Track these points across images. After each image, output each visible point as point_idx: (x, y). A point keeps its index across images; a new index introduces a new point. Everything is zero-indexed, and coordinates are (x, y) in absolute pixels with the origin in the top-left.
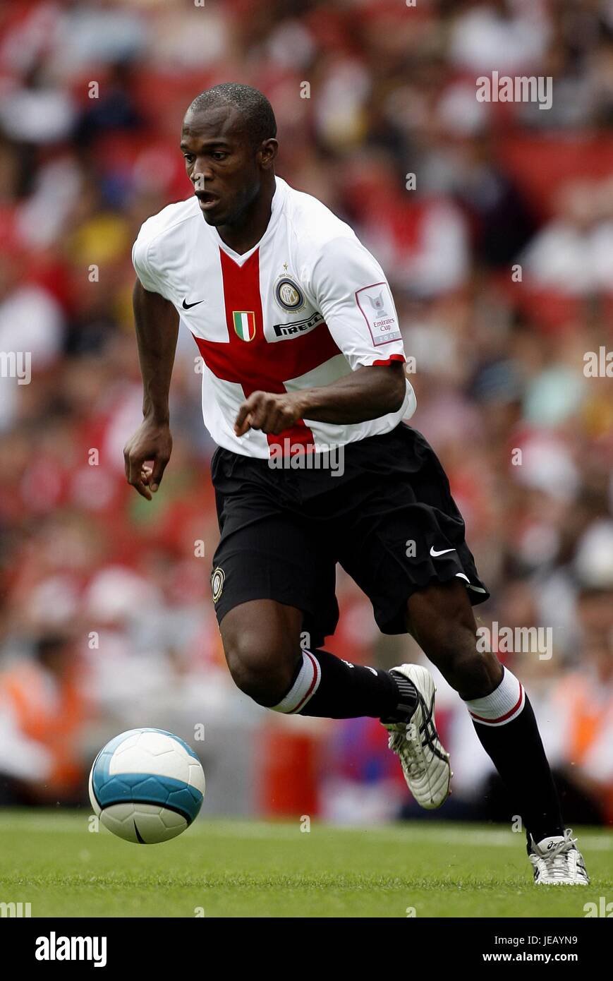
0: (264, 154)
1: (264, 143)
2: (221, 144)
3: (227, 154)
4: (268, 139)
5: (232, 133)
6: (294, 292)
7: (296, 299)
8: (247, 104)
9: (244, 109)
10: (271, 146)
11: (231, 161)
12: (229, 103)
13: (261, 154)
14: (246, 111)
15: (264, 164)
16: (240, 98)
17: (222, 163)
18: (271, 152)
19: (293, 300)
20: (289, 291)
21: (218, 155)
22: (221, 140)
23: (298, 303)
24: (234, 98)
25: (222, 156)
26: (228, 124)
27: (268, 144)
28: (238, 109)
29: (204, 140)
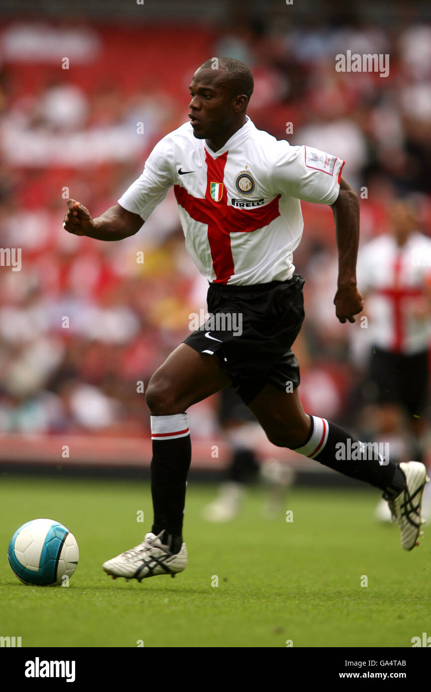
0: (237, 104)
1: (239, 96)
2: (209, 90)
3: (212, 96)
4: (241, 94)
5: (219, 85)
6: (249, 183)
7: (250, 187)
8: (234, 71)
9: (231, 73)
10: (243, 100)
11: (213, 102)
12: (223, 68)
13: (235, 102)
14: (231, 74)
15: (236, 109)
16: (231, 67)
17: (208, 101)
18: (242, 103)
19: (247, 187)
20: (246, 182)
21: (206, 96)
22: (210, 87)
23: (250, 190)
24: (227, 65)
25: (208, 97)
26: (217, 79)
27: (241, 98)
28: (227, 72)
29: (200, 85)
